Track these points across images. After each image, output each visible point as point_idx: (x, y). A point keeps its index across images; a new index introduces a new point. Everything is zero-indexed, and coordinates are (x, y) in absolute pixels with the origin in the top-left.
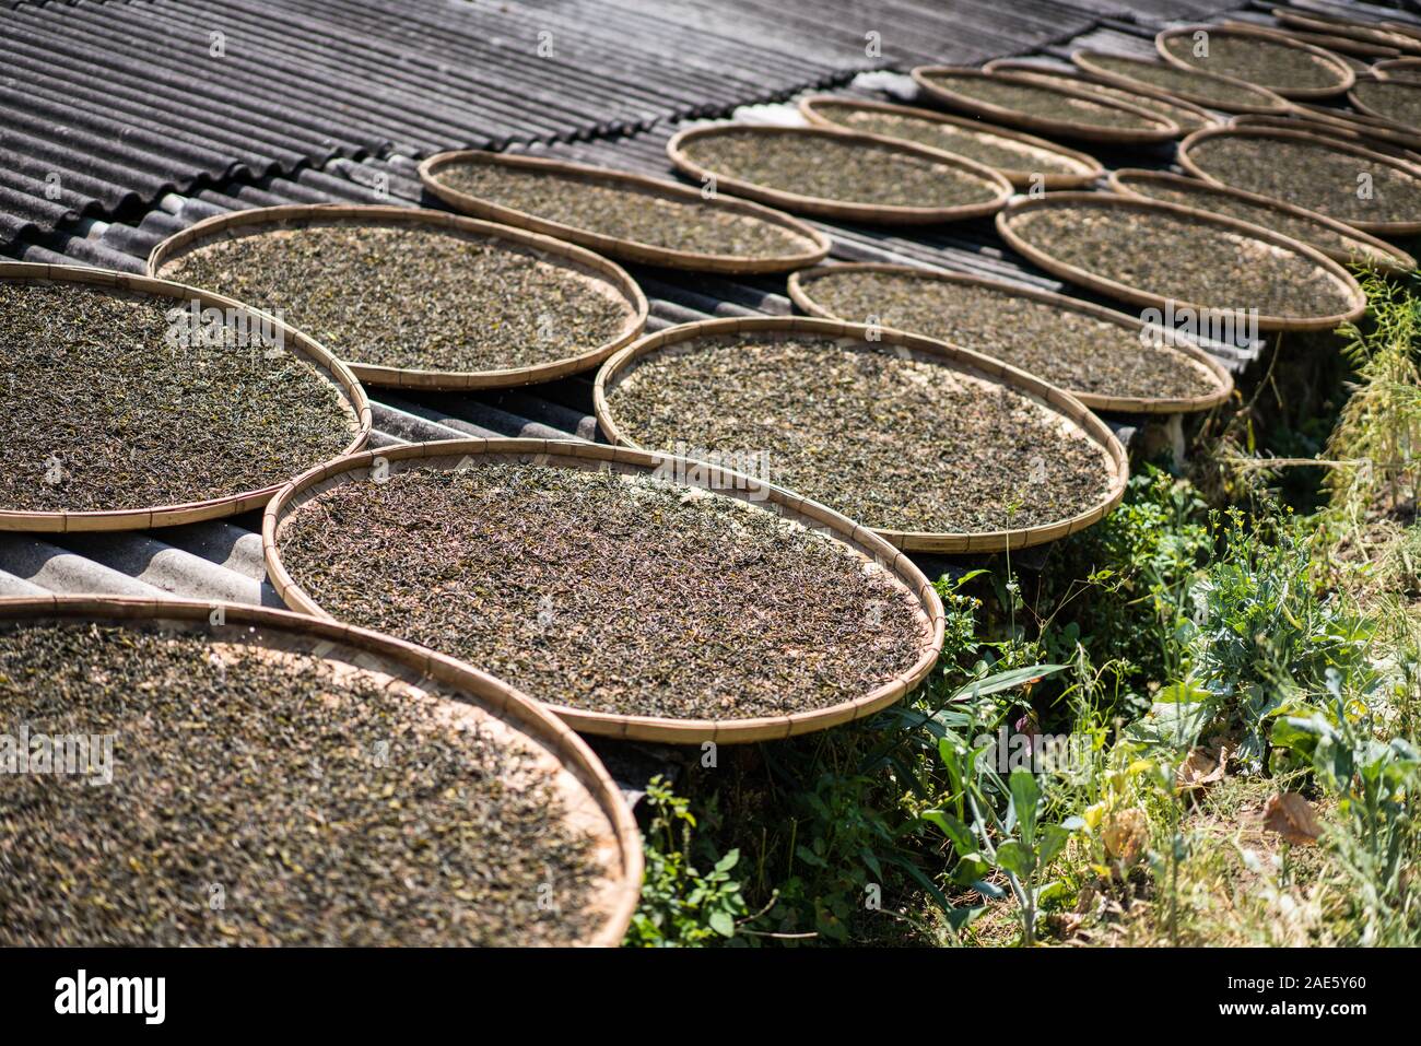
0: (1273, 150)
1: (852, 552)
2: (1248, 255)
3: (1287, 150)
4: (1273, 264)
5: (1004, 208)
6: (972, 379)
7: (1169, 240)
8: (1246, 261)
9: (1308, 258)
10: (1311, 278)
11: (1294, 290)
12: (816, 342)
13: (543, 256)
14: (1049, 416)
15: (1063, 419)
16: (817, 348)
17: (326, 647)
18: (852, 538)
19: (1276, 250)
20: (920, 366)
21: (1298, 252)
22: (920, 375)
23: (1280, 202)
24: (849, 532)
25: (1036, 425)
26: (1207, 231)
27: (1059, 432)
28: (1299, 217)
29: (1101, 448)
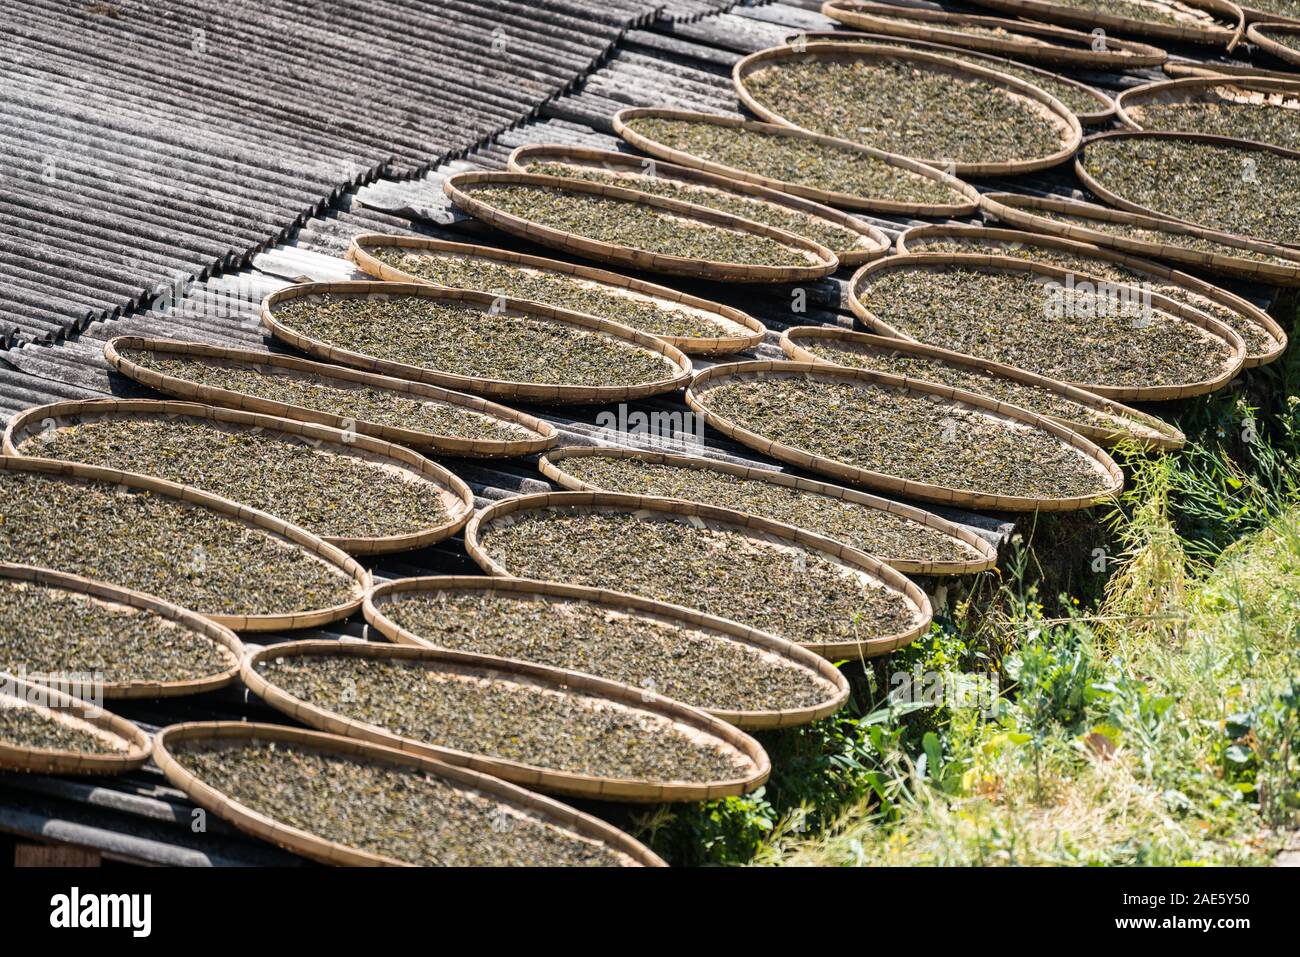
0: (976, 284)
1: (749, 649)
2: (977, 431)
3: (997, 285)
4: (1009, 441)
5: (687, 382)
6: (765, 544)
7: (885, 416)
8: (976, 438)
9: (1051, 432)
10: (1056, 457)
11: (1036, 470)
12: (616, 514)
13: (317, 444)
14: (846, 572)
15: (858, 573)
16: (619, 519)
17: (492, 673)
18: (748, 639)
19: (1011, 425)
20: (715, 533)
21: (1038, 425)
22: (718, 541)
23: (996, 361)
24: (745, 635)
25: (835, 579)
26: (923, 402)
27: (857, 584)
28: (1026, 382)
29: (898, 594)
